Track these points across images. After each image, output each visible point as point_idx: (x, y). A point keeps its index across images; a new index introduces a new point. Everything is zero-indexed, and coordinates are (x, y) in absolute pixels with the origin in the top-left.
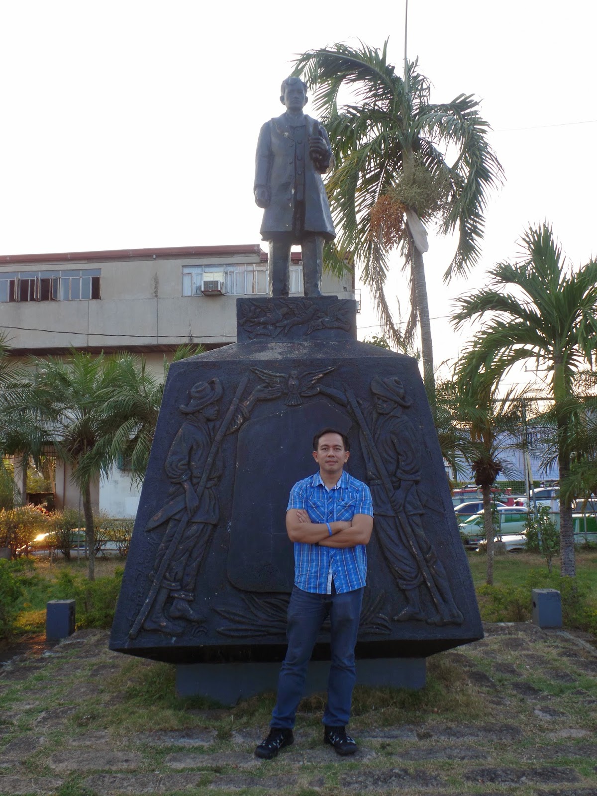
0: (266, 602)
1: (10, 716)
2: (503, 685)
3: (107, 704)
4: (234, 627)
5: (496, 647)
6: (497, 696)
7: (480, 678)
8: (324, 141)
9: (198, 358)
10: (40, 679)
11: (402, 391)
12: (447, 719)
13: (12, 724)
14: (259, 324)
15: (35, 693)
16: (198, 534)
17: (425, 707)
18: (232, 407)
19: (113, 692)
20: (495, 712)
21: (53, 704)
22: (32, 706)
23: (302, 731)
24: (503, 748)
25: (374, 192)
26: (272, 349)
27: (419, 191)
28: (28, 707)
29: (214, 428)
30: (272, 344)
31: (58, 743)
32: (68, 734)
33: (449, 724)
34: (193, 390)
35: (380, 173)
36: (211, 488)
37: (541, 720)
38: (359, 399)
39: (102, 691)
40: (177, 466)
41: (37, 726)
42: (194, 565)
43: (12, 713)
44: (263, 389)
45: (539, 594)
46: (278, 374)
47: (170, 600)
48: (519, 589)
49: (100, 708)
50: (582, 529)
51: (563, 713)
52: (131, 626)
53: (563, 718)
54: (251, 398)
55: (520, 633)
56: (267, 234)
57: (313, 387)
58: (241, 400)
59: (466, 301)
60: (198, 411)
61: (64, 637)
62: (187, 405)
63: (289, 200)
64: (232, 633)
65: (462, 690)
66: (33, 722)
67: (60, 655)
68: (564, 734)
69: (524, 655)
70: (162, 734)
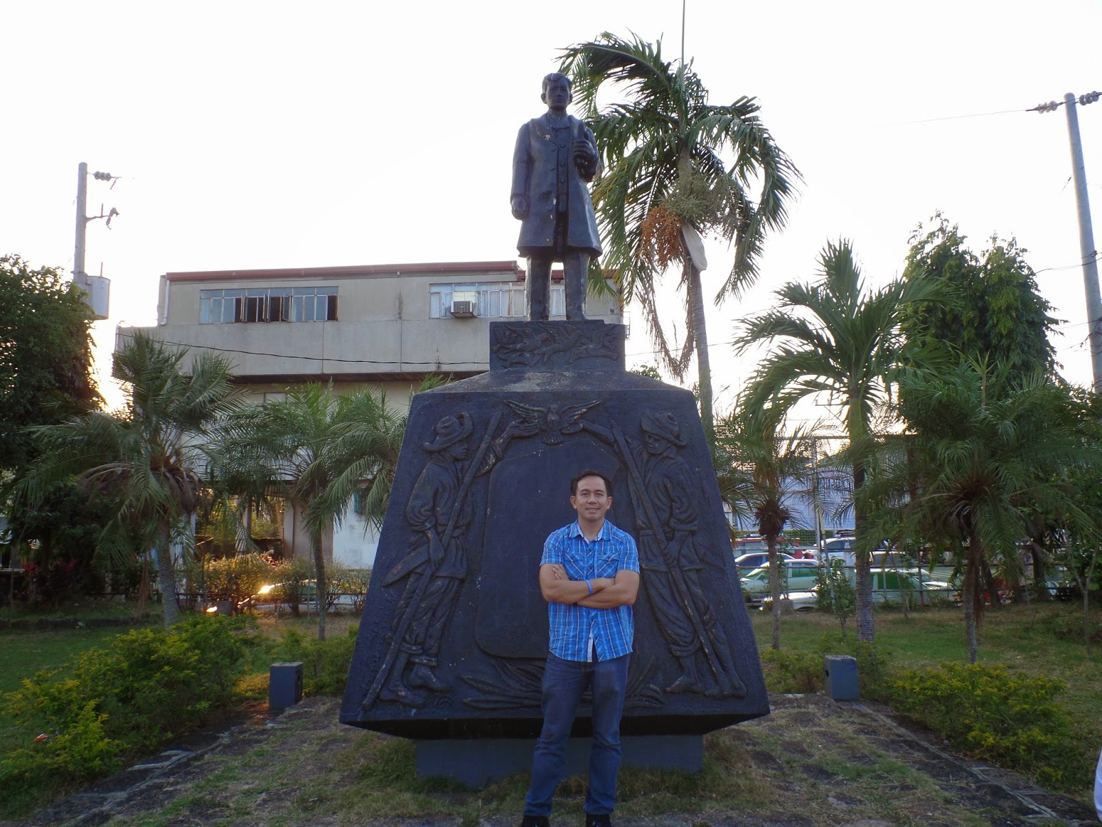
0: (518, 669)
1: (226, 798)
2: (792, 767)
3: (337, 785)
4: (483, 697)
5: (783, 722)
6: (783, 781)
7: (765, 758)
8: (590, 144)
9: (445, 390)
10: (260, 754)
11: (676, 429)
12: (727, 807)
13: (228, 806)
14: (515, 351)
15: (255, 771)
16: (442, 590)
17: (702, 793)
18: (483, 446)
19: (344, 771)
20: (783, 799)
21: (275, 784)
22: (251, 786)
23: (560, 819)
25: (645, 202)
26: (530, 379)
27: (697, 202)
28: (246, 787)
29: (462, 468)
30: (529, 375)
32: (291, 819)
33: (730, 813)
34: (439, 425)
35: (651, 182)
36: (458, 537)
37: (836, 809)
38: (627, 438)
39: (331, 770)
40: (420, 512)
41: (255, 810)
42: (438, 625)
43: (228, 794)
44: (517, 425)
45: (832, 661)
46: (536, 408)
47: (410, 665)
48: (810, 656)
49: (328, 790)
50: (880, 586)
51: (860, 801)
52: (365, 696)
53: (862, 807)
55: (811, 706)
56: (524, 250)
57: (576, 423)
58: (494, 438)
59: (753, 324)
60: (445, 450)
61: (289, 705)
62: (432, 443)
63: (550, 211)
64: (481, 705)
65: (744, 773)
66: (251, 804)
67: (285, 726)
69: (816, 732)
70: (399, 822)
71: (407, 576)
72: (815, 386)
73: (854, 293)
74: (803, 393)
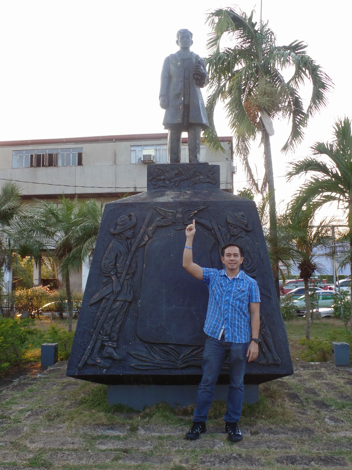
0: (160, 349)
1: (10, 413)
2: (308, 402)
3: (68, 407)
4: (141, 363)
5: (306, 377)
6: (302, 409)
7: (294, 397)
8: (202, 67)
9: (122, 201)
10: (30, 391)
11: (246, 221)
12: (270, 423)
13: (10, 418)
14: (160, 180)
15: (27, 400)
16: (120, 307)
17: (257, 415)
18: (142, 231)
19: (73, 400)
20: (301, 419)
21: (36, 407)
22: (23, 408)
23: (180, 427)
24: (303, 442)
26: (168, 195)
27: (268, 99)
28: (21, 408)
29: (131, 243)
30: (168, 192)
31: (34, 431)
32: (42, 426)
33: (271, 426)
34: (119, 220)
35: (245, 88)
36: (128, 279)
37: (328, 425)
38: (219, 227)
39: (66, 399)
40: (108, 266)
41: (24, 420)
42: (118, 326)
43: (11, 412)
44: (160, 220)
45: (336, 345)
46: (170, 211)
47: (103, 346)
48: (325, 342)
49: (63, 410)
51: (342, 421)
52: (79, 362)
53: (343, 424)
54: (153, 225)
55: (323, 369)
56: (167, 125)
58: (148, 227)
59: (295, 165)
60: (121, 233)
61: (50, 365)
62: (115, 229)
63: (180, 104)
64: (140, 368)
65: (281, 405)
66: (22, 417)
67: (46, 376)
68: (342, 434)
69: (323, 383)
70: (96, 427)
71: (101, 300)
72: (329, 198)
74: (324, 201)
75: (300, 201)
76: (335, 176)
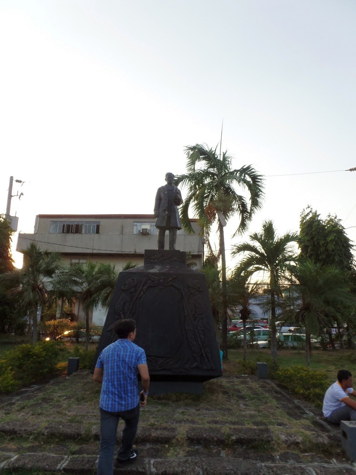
1: (53, 398)
2: (233, 396)
3: (88, 395)
5: (237, 383)
6: (229, 399)
7: (225, 393)
8: (179, 196)
10: (64, 386)
11: (199, 286)
12: (208, 405)
13: (54, 400)
14: (152, 259)
15: (62, 390)
17: (201, 401)
18: (140, 289)
20: (226, 404)
21: (69, 394)
22: (61, 395)
23: (156, 406)
24: (224, 415)
25: (207, 201)
26: (156, 268)
27: (223, 204)
28: (59, 395)
29: (133, 296)
30: (156, 266)
31: (70, 406)
32: (74, 404)
33: (208, 407)
34: (127, 282)
35: (209, 195)
36: (130, 317)
37: (242, 408)
38: (184, 288)
39: (87, 391)
40: (119, 309)
41: (62, 401)
44: (151, 283)
45: (259, 364)
46: (156, 278)
48: (253, 362)
49: (86, 396)
50: (292, 340)
51: (250, 406)
54: (147, 286)
55: (248, 379)
56: (157, 226)
57: (168, 283)
58: (143, 286)
59: (238, 247)
60: (128, 289)
61: (74, 372)
62: (124, 287)
63: (166, 215)
65: (217, 396)
66: (61, 399)
67: (72, 378)
68: (248, 412)
69: (246, 386)
72: (258, 269)
73: (273, 238)
74: (255, 271)
75: (240, 270)
76: (262, 254)
